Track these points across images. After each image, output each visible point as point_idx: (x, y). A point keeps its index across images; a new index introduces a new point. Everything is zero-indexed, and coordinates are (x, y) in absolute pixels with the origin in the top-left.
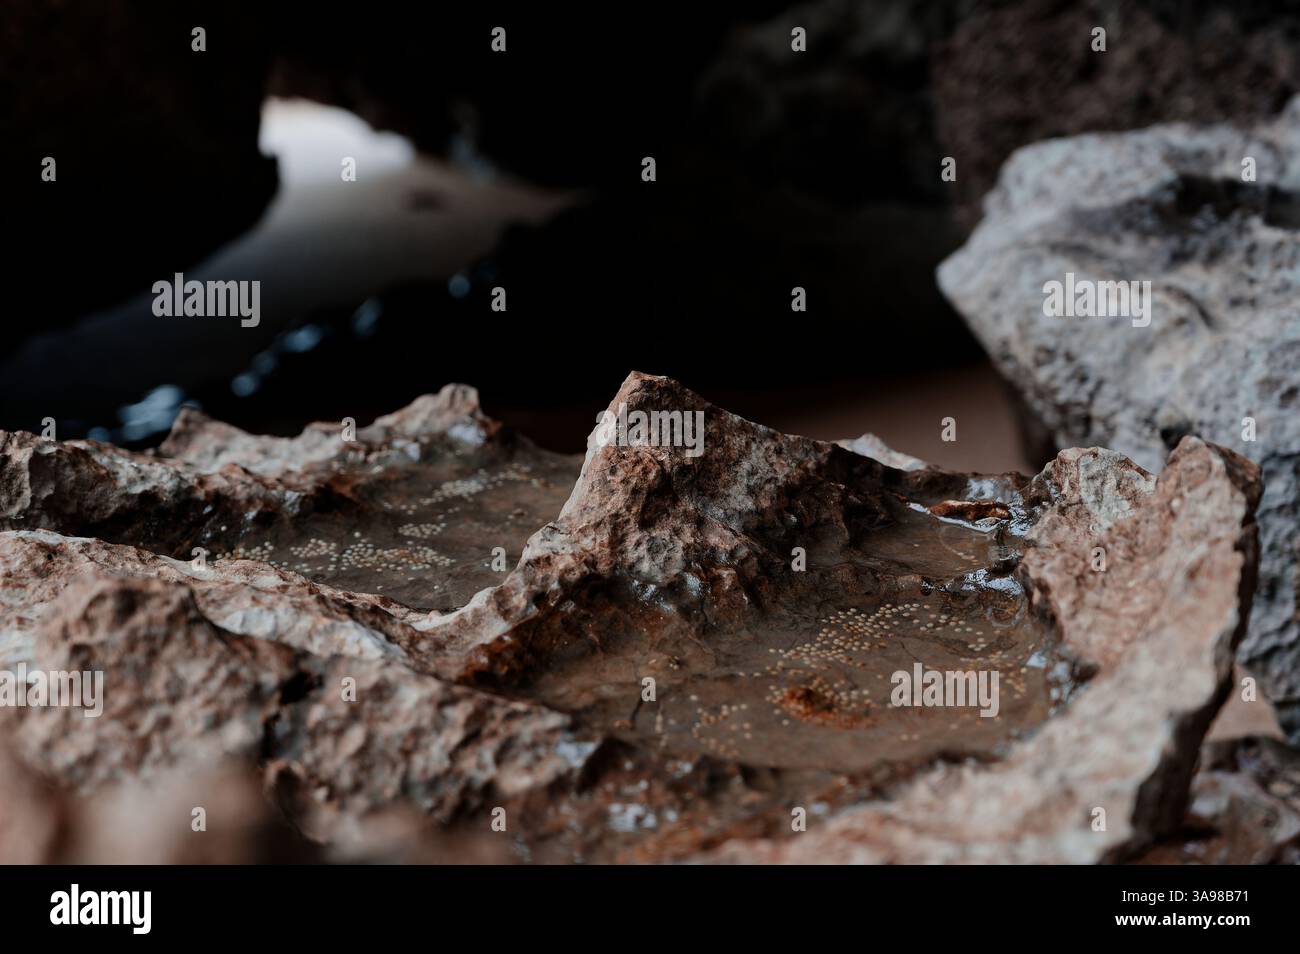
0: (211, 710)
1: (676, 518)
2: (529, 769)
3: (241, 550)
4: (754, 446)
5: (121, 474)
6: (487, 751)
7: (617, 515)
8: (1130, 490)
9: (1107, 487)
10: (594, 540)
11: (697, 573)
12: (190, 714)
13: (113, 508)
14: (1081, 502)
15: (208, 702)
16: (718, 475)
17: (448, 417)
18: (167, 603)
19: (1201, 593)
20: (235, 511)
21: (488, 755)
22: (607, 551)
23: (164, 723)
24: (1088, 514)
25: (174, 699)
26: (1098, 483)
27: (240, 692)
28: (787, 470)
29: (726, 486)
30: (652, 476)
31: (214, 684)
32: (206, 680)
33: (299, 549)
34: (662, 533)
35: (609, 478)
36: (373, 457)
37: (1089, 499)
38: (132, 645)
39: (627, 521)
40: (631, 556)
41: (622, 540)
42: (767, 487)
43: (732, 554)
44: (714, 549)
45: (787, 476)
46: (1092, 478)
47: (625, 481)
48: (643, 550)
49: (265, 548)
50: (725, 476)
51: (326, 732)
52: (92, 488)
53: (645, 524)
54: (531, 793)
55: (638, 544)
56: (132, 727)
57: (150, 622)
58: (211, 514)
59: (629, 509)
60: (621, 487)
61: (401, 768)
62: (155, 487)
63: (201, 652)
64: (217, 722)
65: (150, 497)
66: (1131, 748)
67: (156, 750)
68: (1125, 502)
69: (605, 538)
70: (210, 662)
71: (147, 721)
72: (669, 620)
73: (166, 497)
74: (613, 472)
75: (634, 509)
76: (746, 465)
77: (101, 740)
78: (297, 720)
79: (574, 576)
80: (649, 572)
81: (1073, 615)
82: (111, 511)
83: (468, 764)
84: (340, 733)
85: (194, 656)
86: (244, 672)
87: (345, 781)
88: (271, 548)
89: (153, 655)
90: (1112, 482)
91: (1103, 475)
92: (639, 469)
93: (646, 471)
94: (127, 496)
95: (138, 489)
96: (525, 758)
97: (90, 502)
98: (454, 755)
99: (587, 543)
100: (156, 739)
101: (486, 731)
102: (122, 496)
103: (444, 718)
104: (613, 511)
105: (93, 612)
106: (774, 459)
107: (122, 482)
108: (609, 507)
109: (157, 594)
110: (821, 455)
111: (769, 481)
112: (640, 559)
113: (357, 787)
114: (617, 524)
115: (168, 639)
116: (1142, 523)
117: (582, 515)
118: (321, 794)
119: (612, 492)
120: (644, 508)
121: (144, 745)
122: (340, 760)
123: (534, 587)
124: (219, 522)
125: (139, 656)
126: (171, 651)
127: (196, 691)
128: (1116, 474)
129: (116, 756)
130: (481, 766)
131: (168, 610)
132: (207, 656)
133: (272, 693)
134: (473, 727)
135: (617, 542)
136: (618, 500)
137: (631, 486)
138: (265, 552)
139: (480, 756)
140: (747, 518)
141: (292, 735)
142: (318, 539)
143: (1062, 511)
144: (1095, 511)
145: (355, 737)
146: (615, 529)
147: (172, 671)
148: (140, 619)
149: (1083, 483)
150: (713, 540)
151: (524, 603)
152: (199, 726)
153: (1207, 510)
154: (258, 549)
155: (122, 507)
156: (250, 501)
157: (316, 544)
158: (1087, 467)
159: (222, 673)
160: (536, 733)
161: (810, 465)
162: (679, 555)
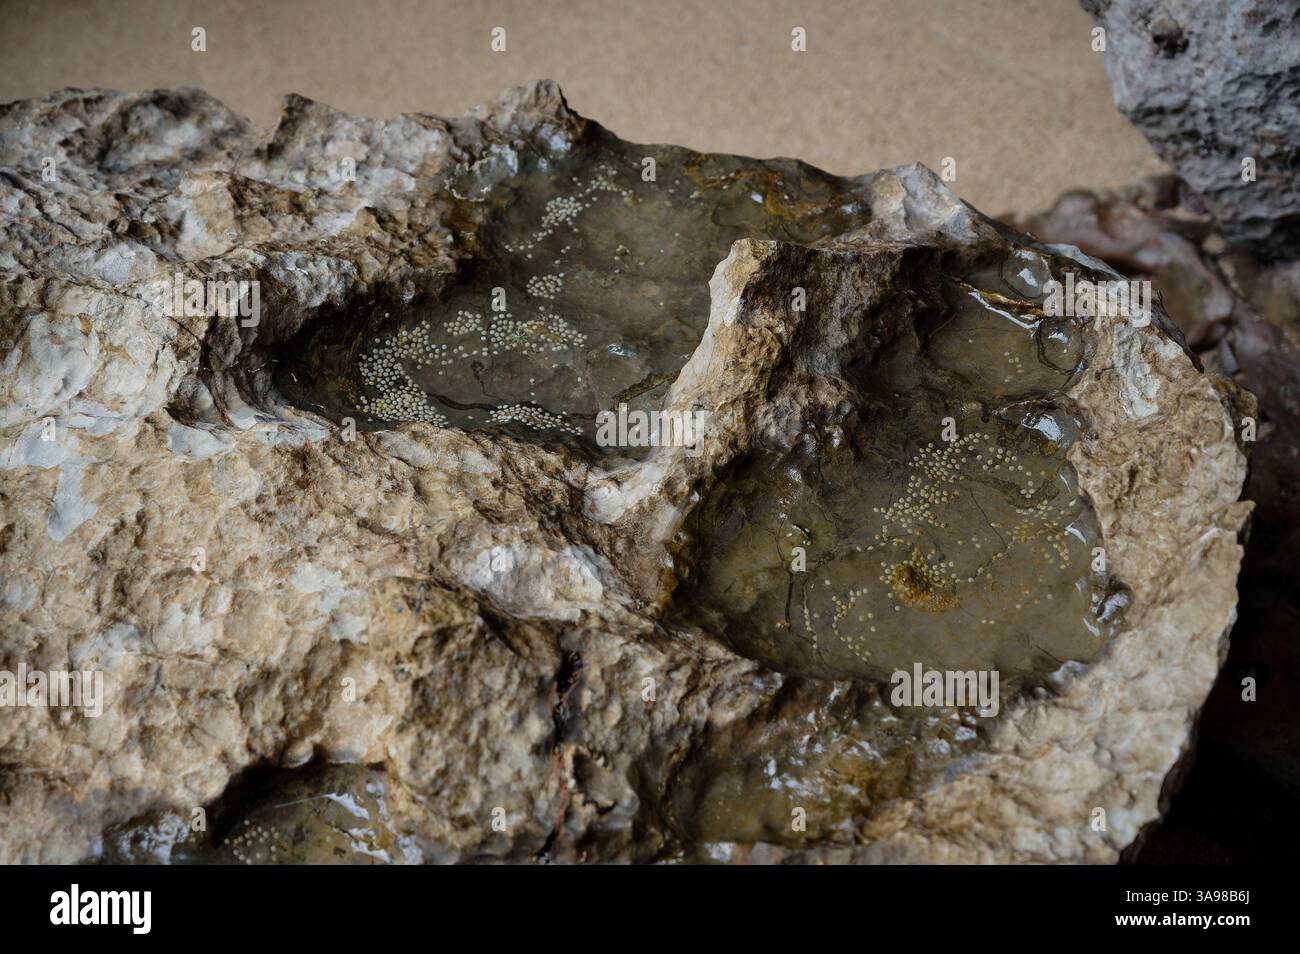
0: (513, 711)
1: (792, 382)
2: (732, 704)
3: (404, 333)
4: (843, 275)
5: (299, 287)
6: (703, 699)
7: (748, 393)
8: (1151, 353)
9: (1134, 349)
10: (733, 415)
11: (812, 432)
12: (500, 713)
13: (300, 322)
14: (1113, 367)
15: (511, 703)
16: (819, 316)
17: (535, 114)
18: (470, 631)
19: (1211, 573)
20: (394, 298)
21: (704, 702)
22: (744, 425)
23: (485, 726)
24: (1117, 376)
25: (486, 705)
26: (1126, 347)
27: (531, 690)
28: (870, 292)
29: (825, 326)
30: (774, 355)
31: (513, 688)
32: (505, 687)
33: (451, 324)
34: (782, 400)
35: (741, 360)
36: (476, 166)
37: (1120, 364)
38: (450, 666)
39: (757, 397)
40: (761, 424)
41: (753, 411)
42: (855, 314)
43: (838, 410)
44: (824, 407)
45: (870, 298)
46: (1122, 344)
47: (755, 365)
48: (770, 416)
49: (422, 328)
50: (824, 316)
51: (594, 710)
52: (281, 310)
53: (771, 396)
54: (735, 723)
55: (766, 413)
56: (466, 738)
57: (460, 648)
58: (374, 306)
59: (758, 387)
60: (751, 369)
61: (649, 725)
62: (328, 295)
63: (498, 663)
64: (520, 720)
65: (327, 306)
66: (1160, 738)
67: (486, 754)
68: (1147, 365)
69: (741, 413)
70: (505, 669)
71: (474, 729)
72: (796, 486)
73: (339, 302)
74: (744, 354)
75: (762, 386)
76: (839, 300)
77: (448, 754)
78: (574, 705)
79: (724, 461)
80: (776, 436)
81: (1112, 536)
82: (299, 326)
83: (691, 710)
84: (604, 709)
85: (494, 666)
86: (529, 670)
87: (613, 745)
88: (427, 326)
89: (465, 671)
90: (1137, 346)
91: (1130, 339)
92: (764, 350)
93: (770, 352)
94: (309, 310)
95: (317, 301)
96: (728, 697)
97: (282, 325)
98: (680, 707)
99: (727, 419)
100: (483, 742)
101: (701, 685)
102: (304, 311)
103: (671, 680)
104: (746, 390)
105: (419, 649)
106: (859, 283)
107: (302, 297)
108: (742, 385)
109: (460, 626)
110: (894, 263)
111: (857, 308)
112: (768, 426)
113: (621, 747)
114: (749, 402)
115: (473, 657)
116: (1165, 444)
117: (720, 392)
118: (601, 762)
119: (744, 371)
120: (769, 384)
121: (476, 750)
122: (607, 732)
123: (694, 476)
124: (383, 310)
125: (457, 677)
126: (476, 666)
127: (500, 696)
128: (1142, 338)
129: (461, 765)
130: (700, 711)
131: (471, 637)
132: (503, 664)
133: (551, 683)
134: (692, 683)
135: (749, 416)
136: (748, 379)
137: (759, 368)
138: (424, 331)
139: (698, 701)
140: (842, 355)
141: (573, 719)
142: (464, 311)
143: (1098, 376)
144: (1123, 374)
145: (615, 712)
146: (747, 406)
147: (481, 682)
148: (451, 646)
149: (1115, 349)
150: (823, 397)
151: (687, 489)
152: (509, 726)
153: (1218, 466)
154: (418, 329)
155: (307, 320)
156: (403, 281)
157: (463, 316)
158: (1119, 334)
159: (516, 678)
160: (734, 677)
161: (887, 277)
162: (798, 417)
